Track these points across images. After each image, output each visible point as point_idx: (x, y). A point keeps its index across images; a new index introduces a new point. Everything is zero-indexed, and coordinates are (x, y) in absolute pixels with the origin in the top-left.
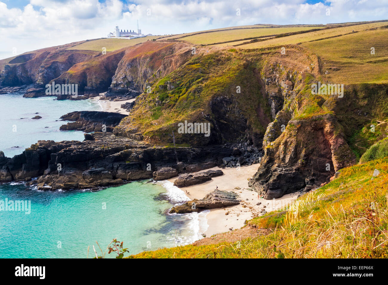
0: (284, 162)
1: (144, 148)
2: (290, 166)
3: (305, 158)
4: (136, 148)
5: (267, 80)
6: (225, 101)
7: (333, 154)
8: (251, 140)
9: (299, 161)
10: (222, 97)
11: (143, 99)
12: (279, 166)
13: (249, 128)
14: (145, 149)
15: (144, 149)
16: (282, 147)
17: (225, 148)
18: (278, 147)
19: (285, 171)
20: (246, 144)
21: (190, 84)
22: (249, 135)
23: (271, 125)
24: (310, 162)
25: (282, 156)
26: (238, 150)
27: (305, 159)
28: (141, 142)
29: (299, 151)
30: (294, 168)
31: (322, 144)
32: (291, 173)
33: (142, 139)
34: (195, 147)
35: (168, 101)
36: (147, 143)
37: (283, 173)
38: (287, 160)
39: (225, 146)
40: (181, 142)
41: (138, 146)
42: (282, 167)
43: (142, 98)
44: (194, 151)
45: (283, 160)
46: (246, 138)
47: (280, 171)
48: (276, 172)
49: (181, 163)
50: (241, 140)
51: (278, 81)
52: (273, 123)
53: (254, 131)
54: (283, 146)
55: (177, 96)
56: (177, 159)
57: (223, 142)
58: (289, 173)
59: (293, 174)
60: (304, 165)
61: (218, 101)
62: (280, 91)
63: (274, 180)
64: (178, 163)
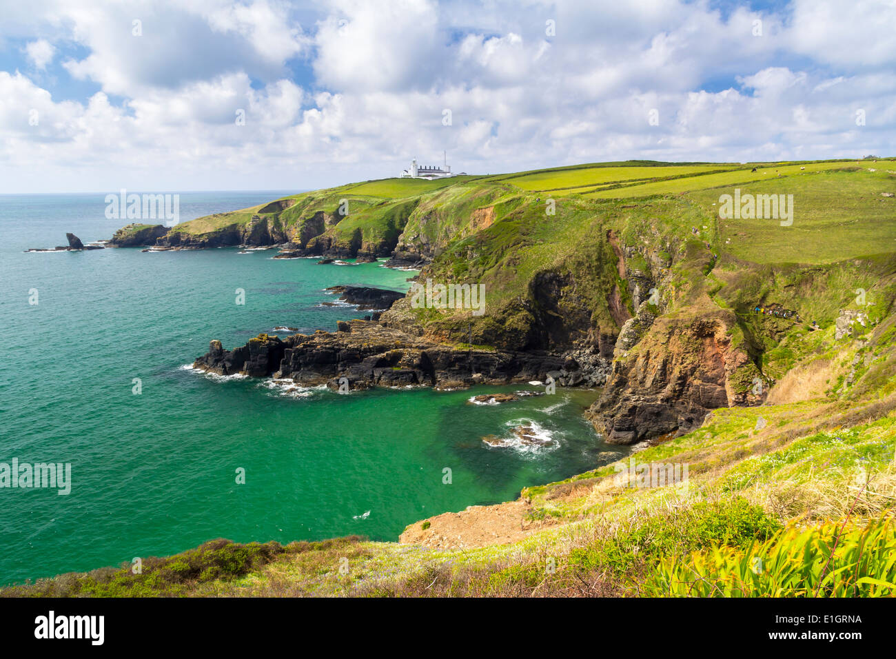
0: (644, 386)
1: (423, 348)
2: (654, 394)
3: (679, 382)
4: (411, 347)
5: (628, 249)
6: (556, 280)
7: (727, 379)
8: (596, 346)
9: (669, 387)
10: (552, 274)
11: (430, 272)
12: (633, 393)
13: (595, 325)
14: (425, 351)
15: (422, 351)
16: (641, 361)
17: (553, 355)
18: (635, 361)
19: (643, 401)
20: (588, 351)
21: (502, 252)
22: (593, 338)
23: (629, 322)
24: (688, 389)
25: (640, 377)
26: (573, 360)
27: (679, 384)
28: (420, 339)
29: (669, 370)
30: (660, 396)
31: (710, 360)
32: (654, 406)
33: (421, 334)
34: (504, 352)
35: (466, 277)
36: (429, 341)
37: (639, 404)
38: (648, 383)
39: (553, 353)
40: (482, 342)
41: (414, 345)
42: (638, 394)
43: (428, 271)
44: (501, 357)
45: (642, 382)
46: (588, 342)
47: (634, 401)
48: (627, 402)
49: (479, 375)
50: (579, 345)
51: (647, 252)
52: (631, 320)
53: (601, 331)
54: (644, 359)
55: (481, 268)
56: (473, 368)
57: (550, 347)
58: (650, 406)
59: (658, 407)
60: (676, 394)
61: (546, 280)
62: (649, 268)
63: (623, 416)
64: (474, 376)
